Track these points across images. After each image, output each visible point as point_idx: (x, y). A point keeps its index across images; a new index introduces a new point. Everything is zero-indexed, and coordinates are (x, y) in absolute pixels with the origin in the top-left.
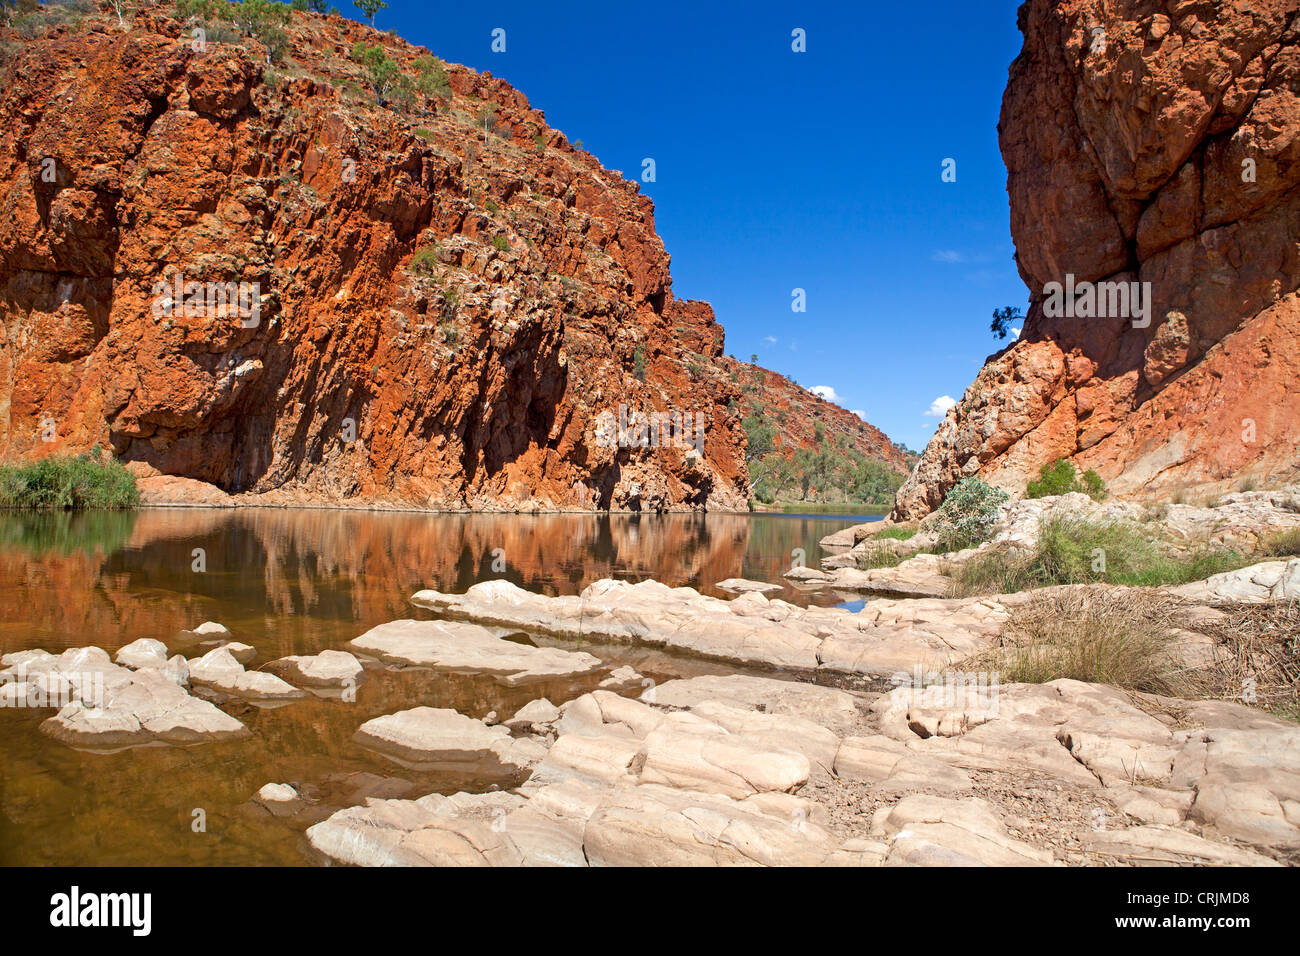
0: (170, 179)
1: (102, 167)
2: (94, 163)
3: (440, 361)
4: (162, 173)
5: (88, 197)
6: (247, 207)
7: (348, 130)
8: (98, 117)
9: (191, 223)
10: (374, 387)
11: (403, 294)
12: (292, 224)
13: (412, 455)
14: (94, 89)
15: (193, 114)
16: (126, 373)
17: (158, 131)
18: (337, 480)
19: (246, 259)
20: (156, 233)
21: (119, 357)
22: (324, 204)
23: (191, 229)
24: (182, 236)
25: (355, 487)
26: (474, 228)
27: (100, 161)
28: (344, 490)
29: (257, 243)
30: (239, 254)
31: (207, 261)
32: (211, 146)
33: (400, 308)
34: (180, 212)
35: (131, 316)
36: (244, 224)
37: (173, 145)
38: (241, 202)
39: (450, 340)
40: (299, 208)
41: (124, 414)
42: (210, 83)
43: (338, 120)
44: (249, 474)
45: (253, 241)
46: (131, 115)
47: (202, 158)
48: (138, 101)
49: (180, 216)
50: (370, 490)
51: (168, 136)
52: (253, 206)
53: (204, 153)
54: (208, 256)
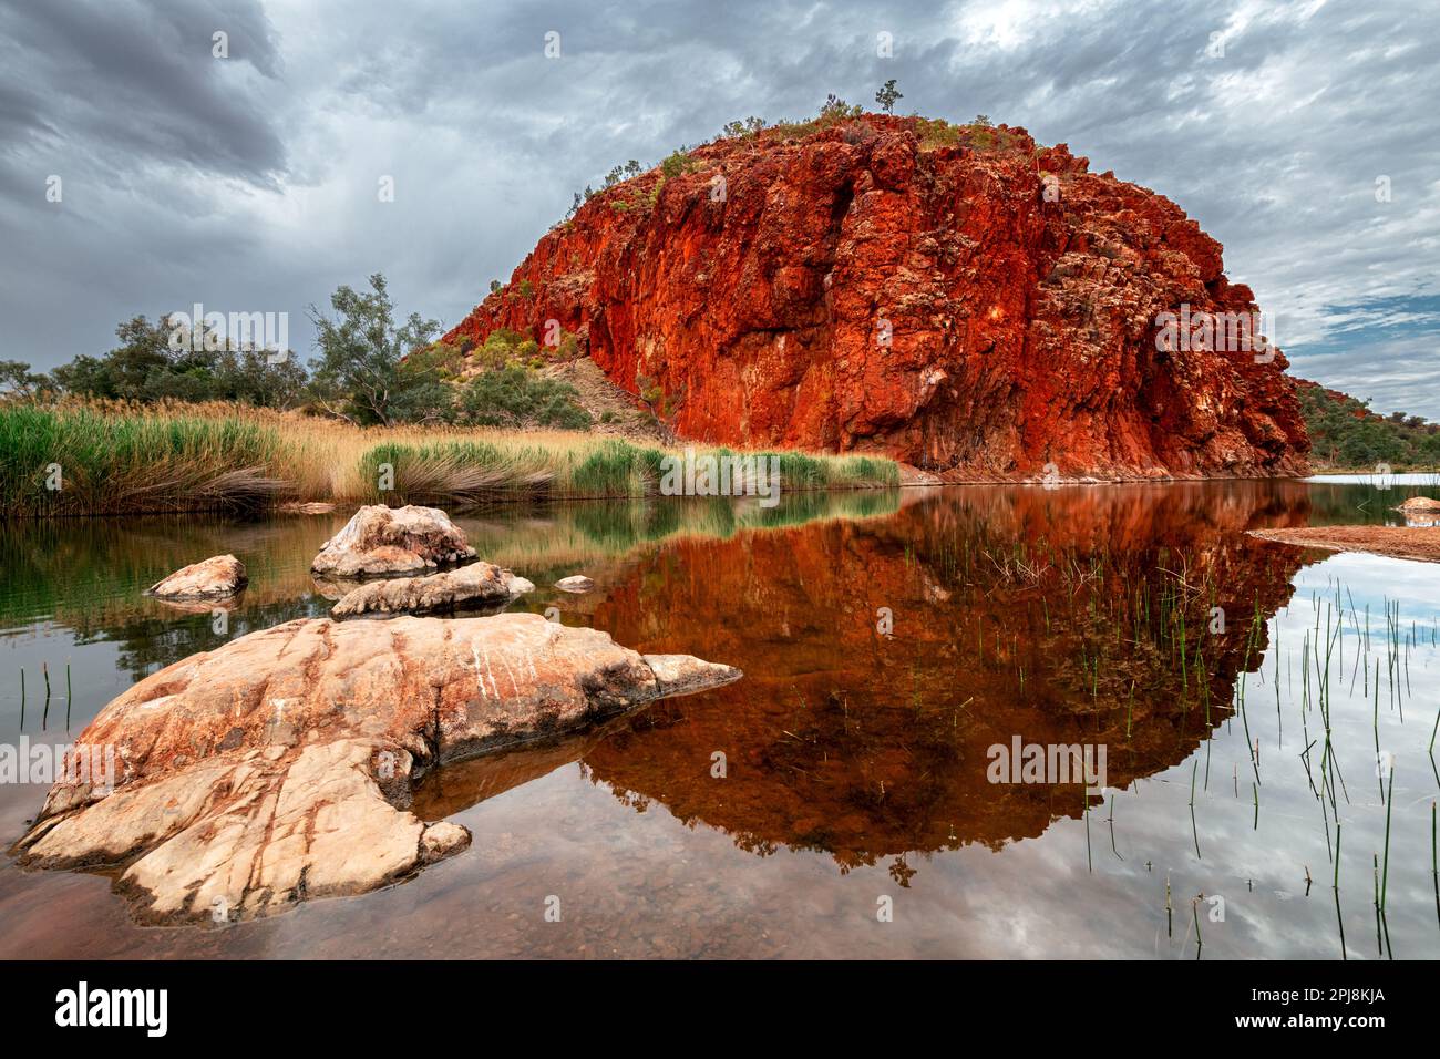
0: (873, 244)
1: (808, 248)
2: (803, 247)
3: (1090, 357)
4: (867, 240)
5: (799, 271)
6: (926, 256)
7: (993, 179)
8: (801, 211)
9: (890, 275)
10: (1025, 384)
11: (1044, 306)
12: (955, 264)
13: (1066, 435)
14: (795, 193)
15: (880, 192)
16: (857, 390)
17: (856, 210)
18: (997, 459)
19: (934, 295)
20: (868, 286)
21: (850, 380)
22: (978, 243)
23: (891, 278)
24: (888, 285)
25: (1012, 464)
26: (1083, 244)
27: (806, 244)
28: (1003, 466)
29: (939, 282)
30: (929, 292)
31: (910, 300)
32: (896, 214)
33: (1041, 318)
34: (883, 268)
35: (854, 350)
36: (927, 268)
37: (870, 218)
38: (921, 253)
39: (1094, 338)
40: (959, 251)
41: (857, 419)
42: (893, 164)
43: (981, 174)
44: (933, 459)
45: (935, 281)
46: (823, 205)
47: (891, 224)
48: (826, 194)
49: (883, 271)
50: (1025, 466)
51: (866, 212)
52: (930, 253)
53: (892, 220)
54: (910, 297)
